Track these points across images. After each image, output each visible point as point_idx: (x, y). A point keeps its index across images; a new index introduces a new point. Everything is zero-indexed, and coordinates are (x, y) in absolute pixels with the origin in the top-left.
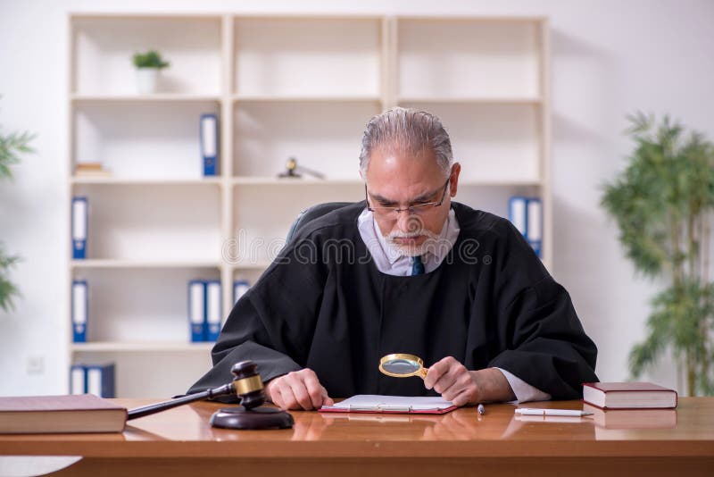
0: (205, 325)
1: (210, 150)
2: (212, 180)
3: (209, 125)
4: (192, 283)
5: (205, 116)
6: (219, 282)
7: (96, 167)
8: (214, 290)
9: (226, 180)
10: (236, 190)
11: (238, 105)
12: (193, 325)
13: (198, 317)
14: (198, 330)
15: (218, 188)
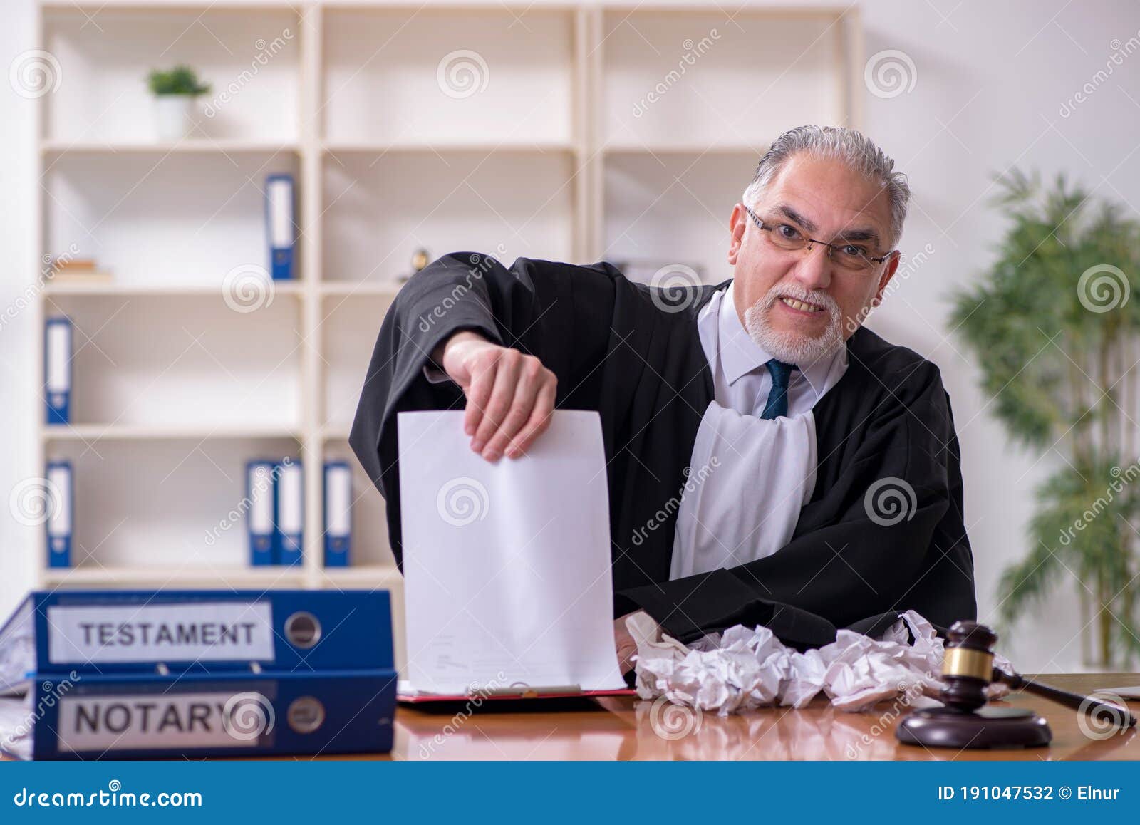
0: (276, 536)
1: (282, 237)
2: (287, 287)
3: (280, 193)
4: (250, 466)
5: (273, 178)
6: (298, 462)
7: (86, 266)
8: (290, 477)
9: (310, 287)
10: (327, 303)
11: (330, 159)
12: (254, 538)
13: (262, 523)
14: (264, 546)
15: (297, 301)
